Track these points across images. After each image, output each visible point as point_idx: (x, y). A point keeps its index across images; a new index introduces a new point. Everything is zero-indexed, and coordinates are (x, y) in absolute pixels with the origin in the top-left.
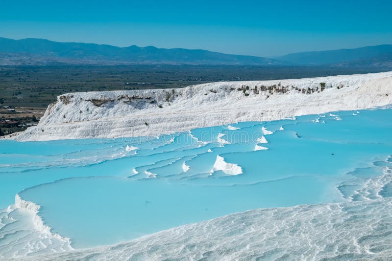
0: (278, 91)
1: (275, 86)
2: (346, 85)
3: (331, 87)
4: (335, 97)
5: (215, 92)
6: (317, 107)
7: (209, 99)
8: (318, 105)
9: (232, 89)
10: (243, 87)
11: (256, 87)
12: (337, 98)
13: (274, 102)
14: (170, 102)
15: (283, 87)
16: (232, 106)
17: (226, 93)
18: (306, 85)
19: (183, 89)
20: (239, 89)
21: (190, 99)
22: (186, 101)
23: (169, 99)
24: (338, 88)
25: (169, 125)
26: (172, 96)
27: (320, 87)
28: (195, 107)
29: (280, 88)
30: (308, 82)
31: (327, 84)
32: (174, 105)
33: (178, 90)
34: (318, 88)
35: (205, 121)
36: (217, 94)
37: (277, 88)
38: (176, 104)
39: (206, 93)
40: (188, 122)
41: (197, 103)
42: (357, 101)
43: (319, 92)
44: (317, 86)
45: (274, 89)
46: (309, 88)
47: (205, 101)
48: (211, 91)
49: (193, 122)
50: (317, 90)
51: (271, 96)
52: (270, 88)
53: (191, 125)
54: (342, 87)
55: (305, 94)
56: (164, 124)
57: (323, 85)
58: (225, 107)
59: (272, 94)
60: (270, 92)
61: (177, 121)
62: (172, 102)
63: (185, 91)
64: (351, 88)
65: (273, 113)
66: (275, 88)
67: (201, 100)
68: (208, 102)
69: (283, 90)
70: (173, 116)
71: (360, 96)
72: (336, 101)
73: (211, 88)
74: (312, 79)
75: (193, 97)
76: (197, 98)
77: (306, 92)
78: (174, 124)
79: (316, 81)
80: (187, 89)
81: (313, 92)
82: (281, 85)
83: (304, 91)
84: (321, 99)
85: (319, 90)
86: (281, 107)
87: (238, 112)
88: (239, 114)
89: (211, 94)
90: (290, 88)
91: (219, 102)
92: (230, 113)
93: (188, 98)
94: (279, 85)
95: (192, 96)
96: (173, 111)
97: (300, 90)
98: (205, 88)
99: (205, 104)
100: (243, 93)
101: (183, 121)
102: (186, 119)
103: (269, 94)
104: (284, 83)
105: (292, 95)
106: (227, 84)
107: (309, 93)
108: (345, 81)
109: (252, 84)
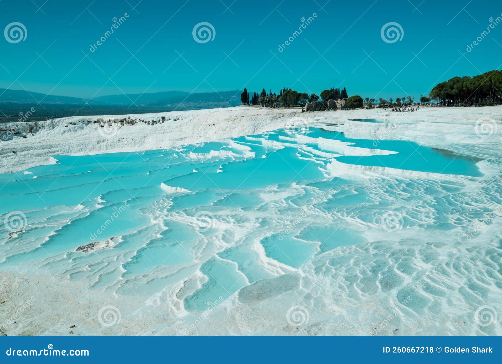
0: (128, 123)
1: (125, 119)
2: (181, 118)
3: (170, 119)
4: (174, 127)
5: (75, 124)
6: (163, 134)
7: (70, 130)
8: (164, 133)
9: (89, 122)
10: (98, 120)
11: (110, 120)
12: (176, 127)
13: (127, 131)
14: (33, 133)
15: (132, 120)
16: (92, 135)
17: (84, 125)
18: (151, 118)
19: (45, 122)
20: (95, 122)
21: (52, 130)
22: (48, 132)
23: (33, 131)
24: (175, 120)
25: (36, 152)
26: (35, 128)
27: (161, 120)
28: (58, 136)
29: (129, 121)
30: (152, 116)
31: (166, 118)
32: (37, 135)
33: (40, 123)
34: (160, 121)
35: (69, 148)
36: (76, 126)
37: (127, 121)
38: (39, 135)
39: (66, 125)
40: (53, 149)
41: (59, 134)
42: (193, 129)
43: (161, 123)
44: (159, 119)
45: (125, 122)
46: (153, 121)
47: (66, 132)
48: (71, 123)
49: (58, 149)
50: (159, 122)
51: (123, 126)
52: (122, 121)
53: (57, 151)
54: (178, 119)
55: (150, 125)
56: (31, 152)
57: (163, 118)
58: (85, 136)
59: (123, 125)
60: (121, 124)
61: (44, 149)
62: (36, 133)
63: (47, 124)
64: (185, 121)
65: (128, 140)
66: (126, 120)
67: (62, 131)
68: (69, 133)
69: (132, 123)
70: (39, 144)
71: (194, 126)
72: (177, 130)
73: (70, 121)
74: (154, 114)
75: (55, 128)
76: (59, 129)
77: (151, 123)
78: (41, 151)
79: (157, 116)
80: (49, 122)
81: (156, 123)
82: (131, 119)
83: (149, 123)
84: (164, 128)
85: (161, 122)
86: (134, 135)
87: (98, 140)
88: (99, 141)
89: (70, 126)
90: (138, 121)
91: (79, 132)
92: (91, 141)
93: (50, 130)
94: (129, 118)
95: (53, 128)
96: (37, 140)
97: (146, 122)
98: (65, 121)
99: (67, 135)
100: (99, 125)
101: (49, 148)
102: (52, 147)
103: (121, 125)
104: (133, 117)
105: (139, 126)
106: (85, 118)
107: (153, 124)
108: (180, 116)
109: (106, 118)
